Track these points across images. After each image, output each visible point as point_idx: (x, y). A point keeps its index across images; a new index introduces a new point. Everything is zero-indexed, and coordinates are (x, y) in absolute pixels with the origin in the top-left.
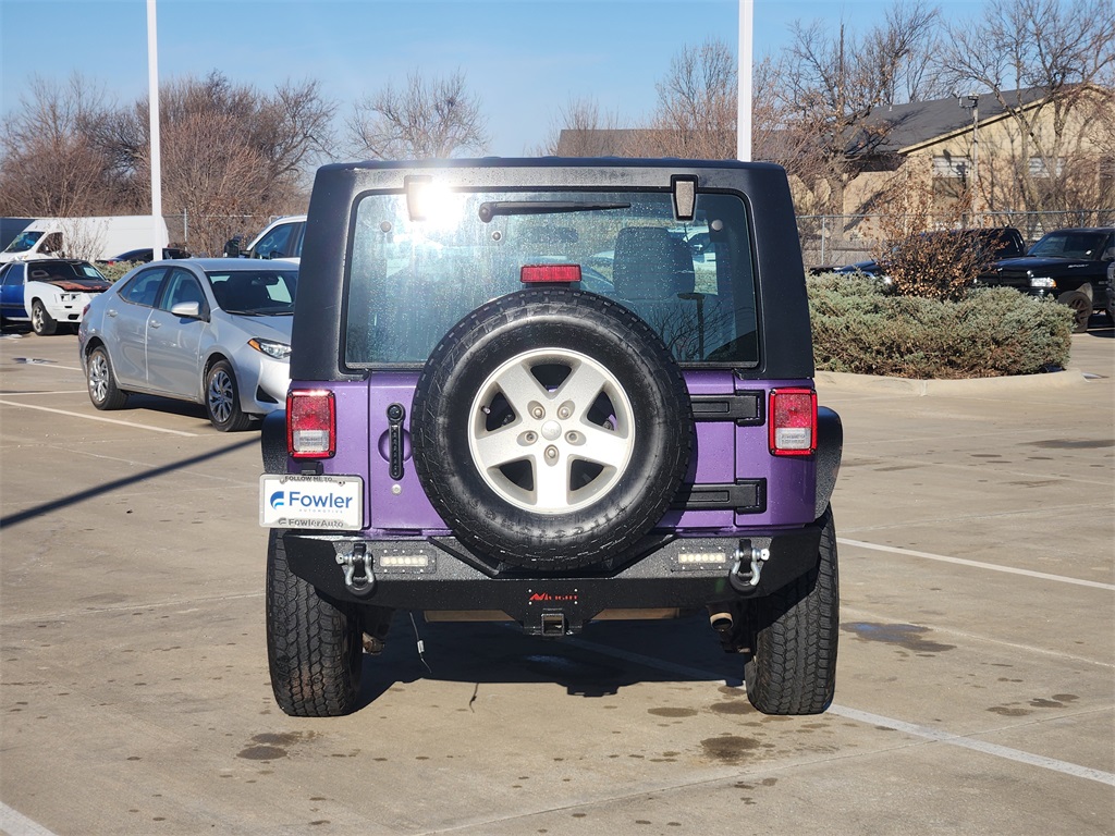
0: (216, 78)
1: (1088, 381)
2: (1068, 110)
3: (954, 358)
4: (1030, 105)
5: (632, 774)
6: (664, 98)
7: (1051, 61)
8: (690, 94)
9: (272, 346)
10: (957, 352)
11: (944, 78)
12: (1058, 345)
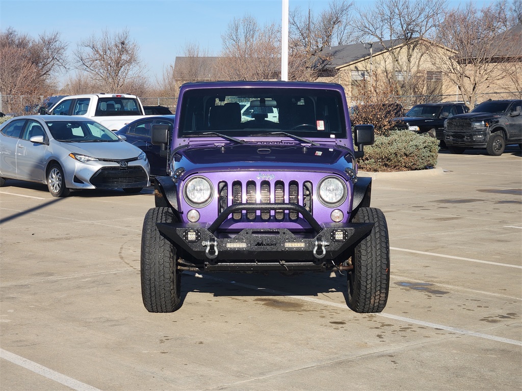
0: (10, 31)
1: (445, 173)
2: (413, 49)
3: (387, 162)
4: (397, 47)
5: (335, 351)
6: (225, 42)
7: (406, 27)
8: (237, 41)
9: (81, 156)
10: (389, 159)
11: (356, 34)
12: (433, 156)
